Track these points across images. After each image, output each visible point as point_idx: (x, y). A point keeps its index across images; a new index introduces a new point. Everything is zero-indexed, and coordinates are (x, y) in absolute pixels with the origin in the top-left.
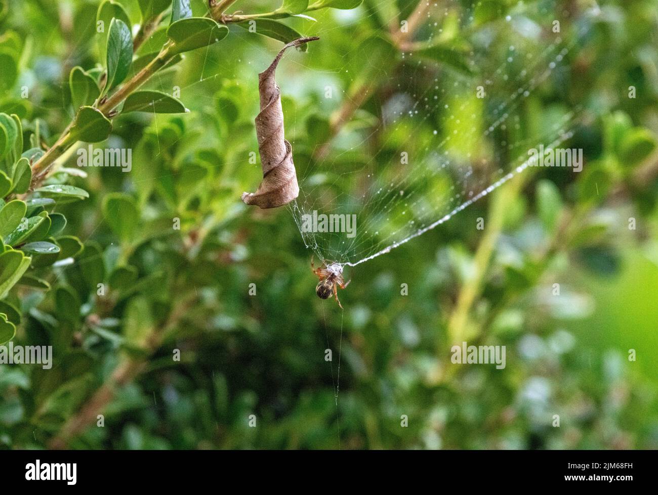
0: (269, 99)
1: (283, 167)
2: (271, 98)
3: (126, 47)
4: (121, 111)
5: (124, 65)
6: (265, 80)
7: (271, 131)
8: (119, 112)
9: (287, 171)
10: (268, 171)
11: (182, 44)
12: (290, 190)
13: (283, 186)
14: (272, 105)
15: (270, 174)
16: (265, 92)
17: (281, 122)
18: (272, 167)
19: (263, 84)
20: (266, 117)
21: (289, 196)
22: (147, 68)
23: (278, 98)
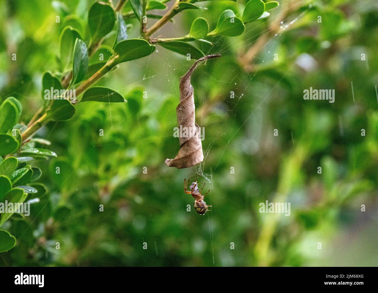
0: (185, 95)
1: (193, 140)
2: (187, 94)
3: (85, 58)
4: (81, 100)
5: (83, 69)
6: (183, 82)
7: (187, 116)
8: (80, 100)
9: (196, 143)
10: (183, 143)
11: (124, 56)
12: (197, 156)
13: (193, 153)
14: (187, 99)
15: (185, 145)
16: (183, 90)
17: (193, 110)
18: (186, 140)
19: (182, 85)
20: (183, 107)
21: (196, 160)
22: (99, 72)
23: (192, 94)
